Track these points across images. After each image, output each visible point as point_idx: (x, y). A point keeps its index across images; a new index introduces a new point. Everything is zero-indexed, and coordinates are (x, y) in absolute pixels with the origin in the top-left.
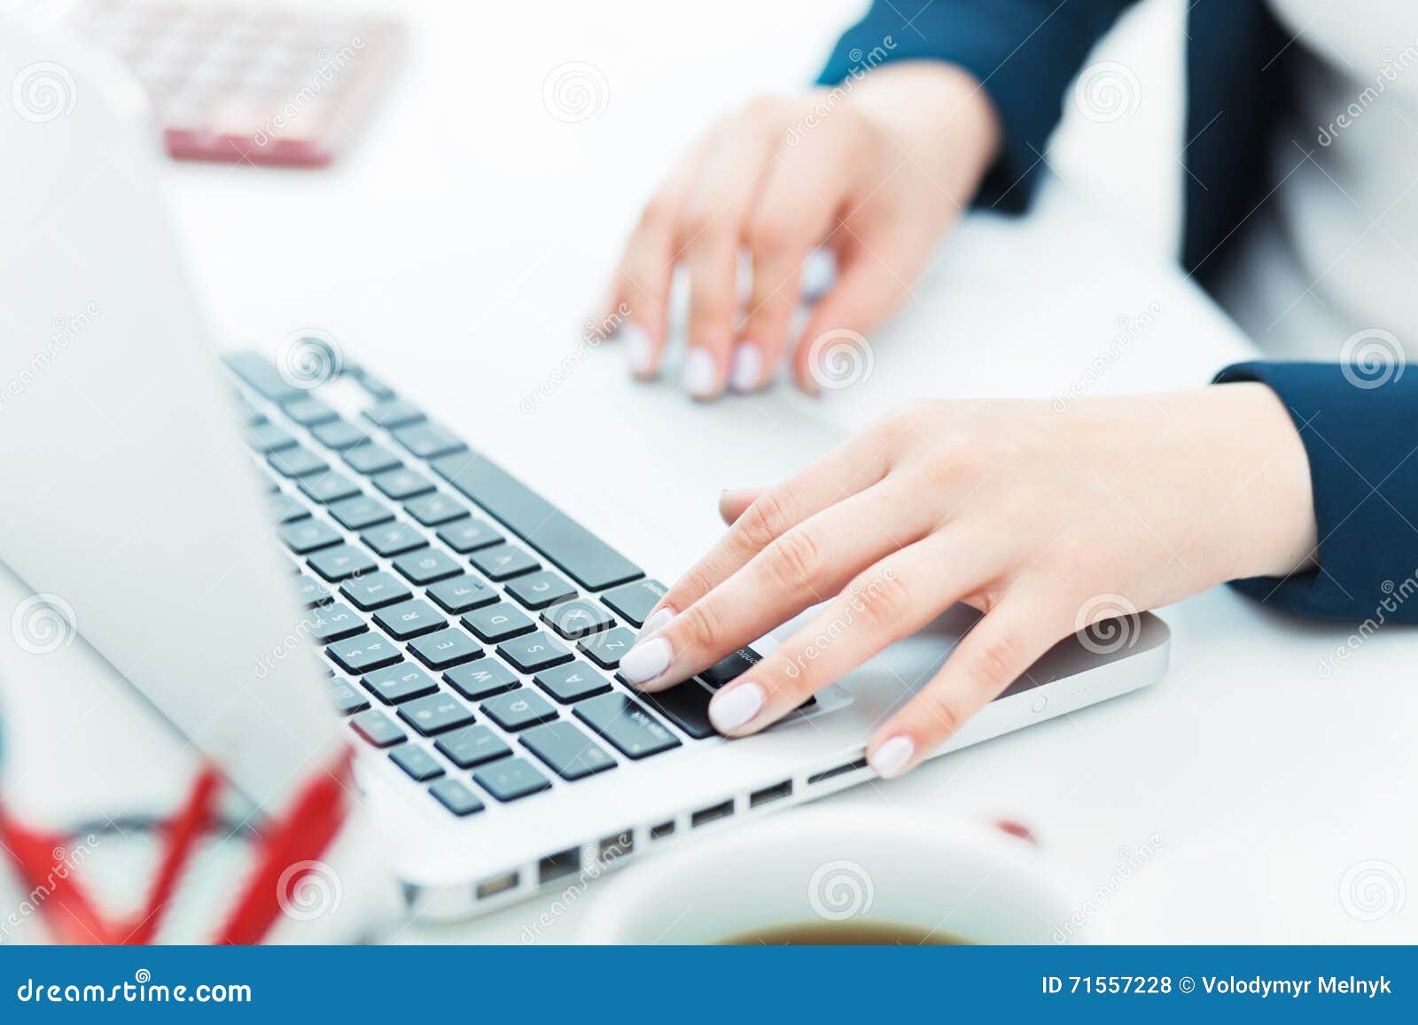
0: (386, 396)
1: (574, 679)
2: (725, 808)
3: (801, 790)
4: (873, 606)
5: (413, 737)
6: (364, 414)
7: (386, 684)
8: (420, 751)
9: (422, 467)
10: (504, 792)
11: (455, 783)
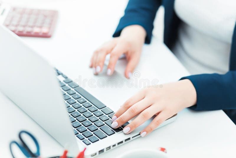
0: (66, 78)
1: (99, 123)
2: (122, 142)
3: (131, 139)
4: (145, 116)
5: (79, 133)
6: (64, 81)
7: (75, 125)
8: (81, 135)
9: (73, 90)
10: (93, 141)
11: (86, 140)
